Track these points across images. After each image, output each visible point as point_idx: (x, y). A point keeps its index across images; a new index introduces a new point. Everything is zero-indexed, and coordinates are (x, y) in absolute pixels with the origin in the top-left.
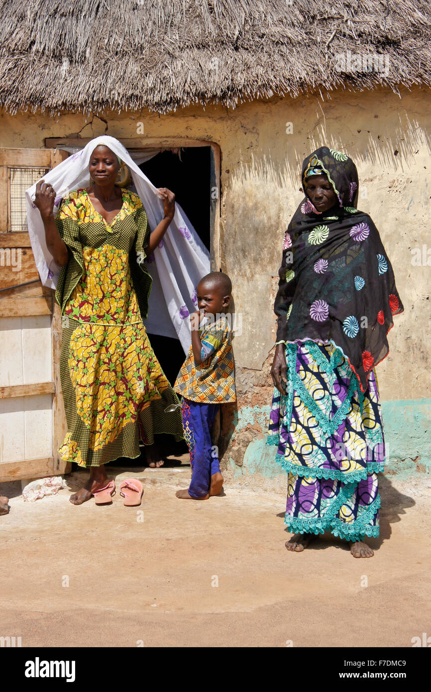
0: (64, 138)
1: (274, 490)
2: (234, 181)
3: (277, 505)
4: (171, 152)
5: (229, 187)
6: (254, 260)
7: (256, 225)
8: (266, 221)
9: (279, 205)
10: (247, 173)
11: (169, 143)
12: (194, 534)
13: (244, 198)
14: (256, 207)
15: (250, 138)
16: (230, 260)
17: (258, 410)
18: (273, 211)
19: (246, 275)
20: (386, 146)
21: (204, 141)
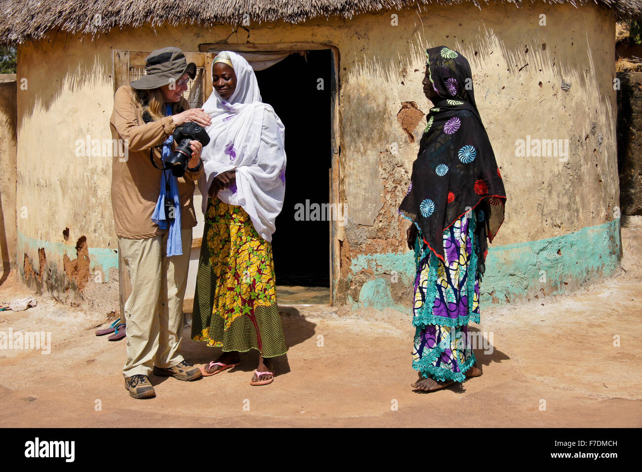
0: (215, 44)
1: (383, 319)
2: (350, 77)
3: (386, 331)
4: (299, 54)
5: (347, 81)
6: (367, 139)
7: (368, 112)
8: (375, 108)
9: (386, 95)
10: (361, 70)
11: (299, 46)
12: (324, 356)
13: (358, 90)
14: (367, 97)
15: (362, 42)
16: (347, 139)
17: (371, 257)
18: (381, 101)
19: (360, 151)
20: (469, 49)
21: (325, 45)
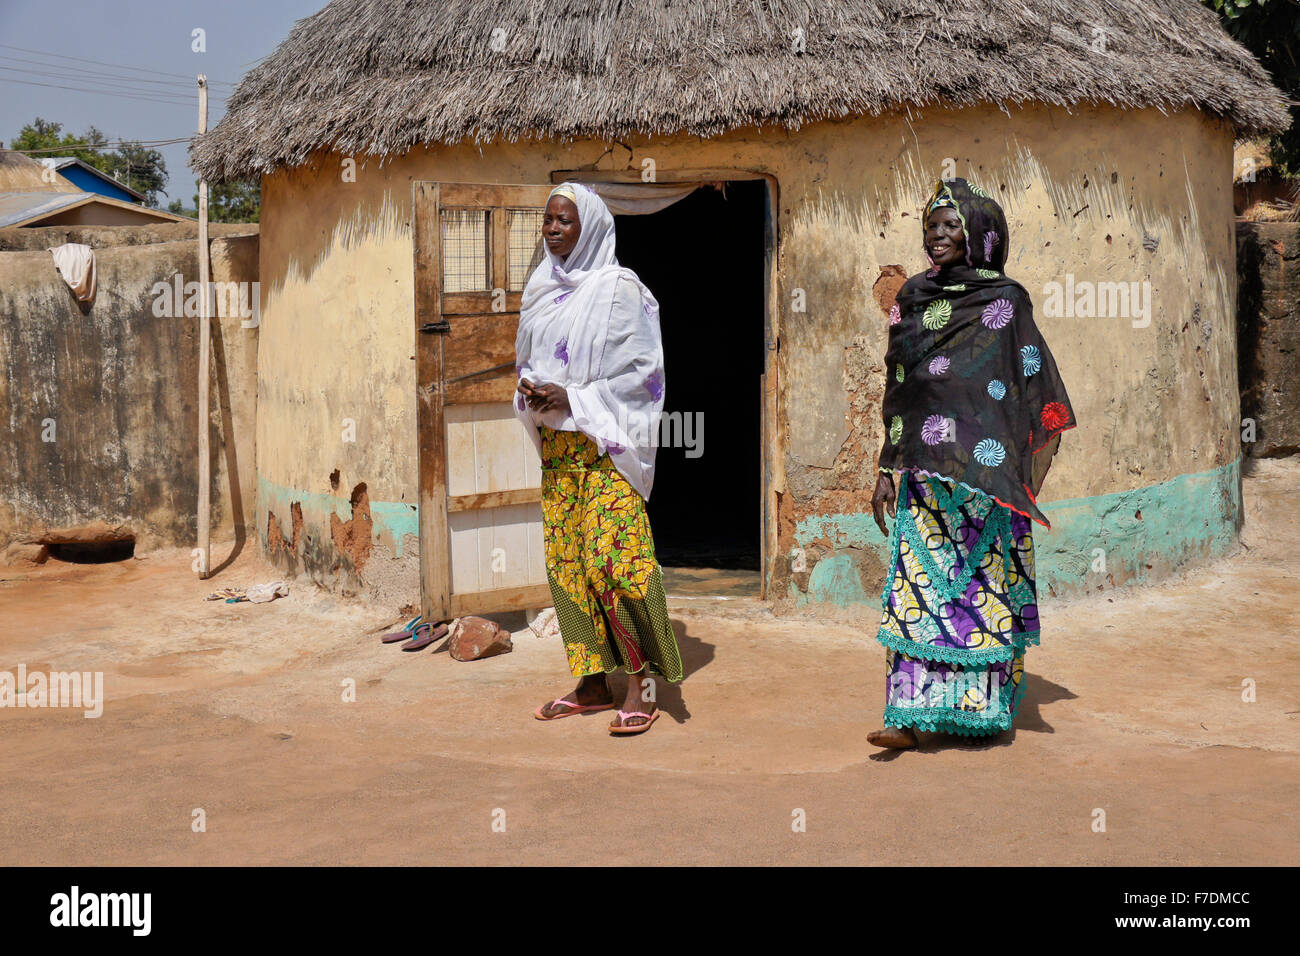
0: (576, 171)
1: (848, 622)
2: (796, 225)
3: (854, 640)
4: (713, 187)
5: (791, 232)
6: (822, 326)
7: (825, 281)
8: (837, 276)
9: (855, 254)
10: (814, 213)
11: (712, 176)
12: (751, 678)
13: (809, 246)
14: (824, 257)
15: (816, 168)
16: (791, 326)
17: (828, 520)
18: (846, 263)
19: (811, 346)
20: (991, 180)
21: (757, 172)
